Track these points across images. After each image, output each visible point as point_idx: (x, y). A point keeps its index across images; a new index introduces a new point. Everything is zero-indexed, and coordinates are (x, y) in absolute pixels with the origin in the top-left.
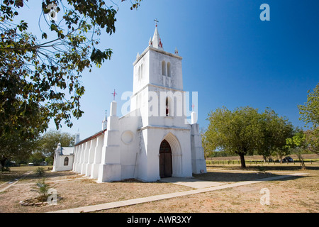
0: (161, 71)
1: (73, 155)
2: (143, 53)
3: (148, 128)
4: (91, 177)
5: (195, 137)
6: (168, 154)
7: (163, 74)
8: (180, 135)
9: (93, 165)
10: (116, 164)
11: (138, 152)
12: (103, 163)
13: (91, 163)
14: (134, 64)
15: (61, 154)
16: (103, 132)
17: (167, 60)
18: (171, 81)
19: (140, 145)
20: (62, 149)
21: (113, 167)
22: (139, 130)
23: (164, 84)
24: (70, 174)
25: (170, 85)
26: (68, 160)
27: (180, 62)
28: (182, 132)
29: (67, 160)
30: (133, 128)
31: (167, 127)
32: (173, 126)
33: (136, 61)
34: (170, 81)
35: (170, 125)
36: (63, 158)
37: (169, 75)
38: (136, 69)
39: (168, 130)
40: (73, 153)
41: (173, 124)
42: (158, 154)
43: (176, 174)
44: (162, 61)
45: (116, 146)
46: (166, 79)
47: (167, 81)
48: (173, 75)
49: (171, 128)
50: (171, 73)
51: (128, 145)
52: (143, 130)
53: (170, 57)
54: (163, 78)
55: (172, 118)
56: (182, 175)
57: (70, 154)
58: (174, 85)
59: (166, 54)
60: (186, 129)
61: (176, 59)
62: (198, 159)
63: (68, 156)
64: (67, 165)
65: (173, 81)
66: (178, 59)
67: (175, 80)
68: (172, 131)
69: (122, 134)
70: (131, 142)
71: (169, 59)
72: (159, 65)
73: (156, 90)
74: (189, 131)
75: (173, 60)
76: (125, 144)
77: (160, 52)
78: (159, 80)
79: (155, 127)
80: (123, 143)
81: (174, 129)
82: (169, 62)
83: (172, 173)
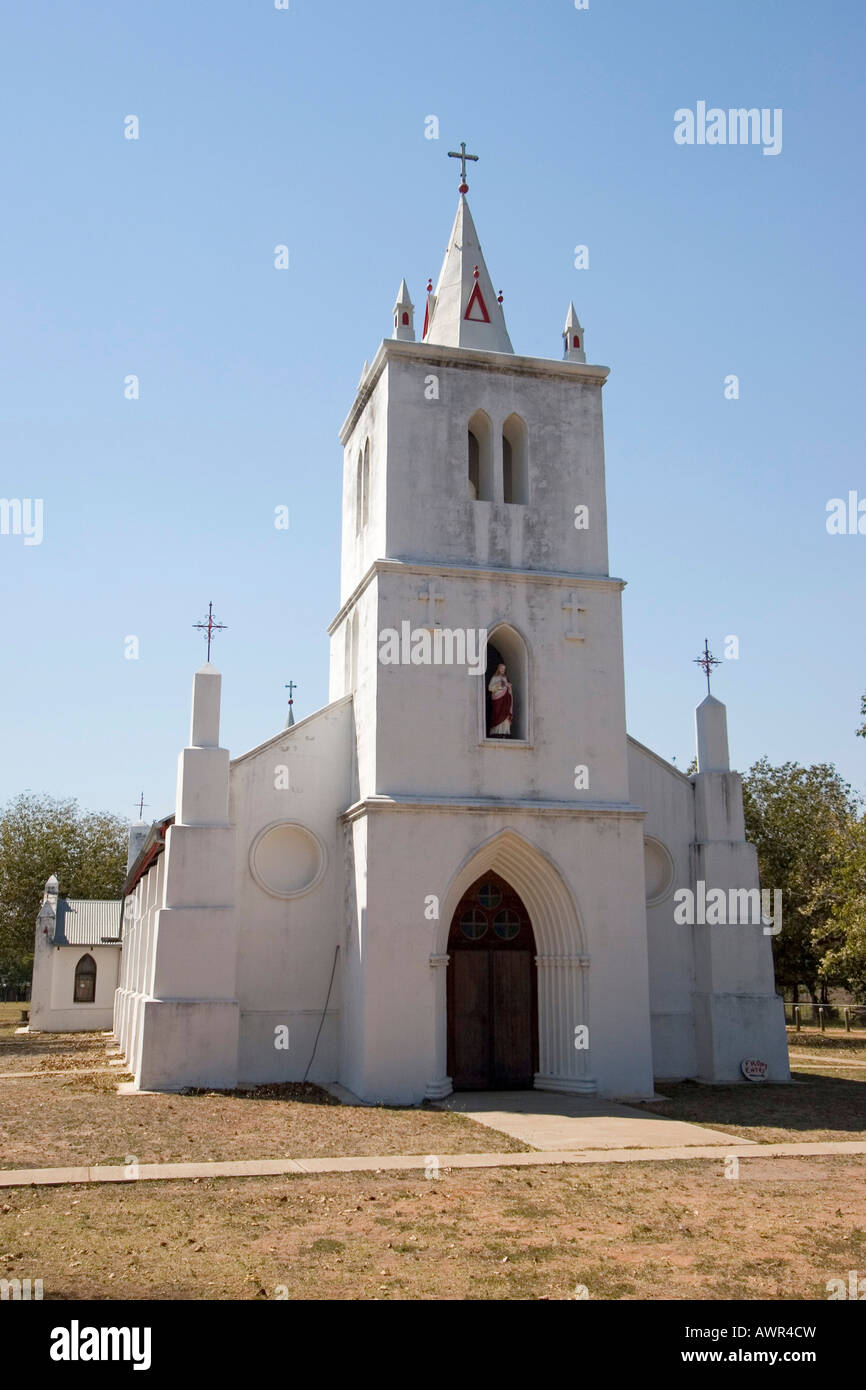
0: (462, 476)
3: (367, 810)
5: (709, 852)
6: (514, 958)
7: (478, 490)
8: (571, 844)
10: (210, 1003)
11: (342, 944)
12: (152, 991)
15: (59, 940)
16: (162, 833)
17: (503, 404)
18: (529, 528)
19: (347, 902)
20: (63, 909)
21: (198, 1017)
22: (346, 821)
23: (482, 552)
25: (517, 554)
27: (591, 399)
28: (584, 826)
30: (315, 812)
31: (495, 804)
32: (534, 798)
34: (517, 529)
36: (71, 960)
37: (511, 495)
38: (350, 464)
39: (494, 823)
40: (116, 936)
41: (533, 781)
42: (428, 955)
43: (552, 1076)
44: (471, 414)
45: (216, 908)
46: (495, 517)
47: (500, 531)
48: (542, 493)
49: (516, 810)
50: (530, 480)
51: (287, 900)
52: (355, 819)
53: (521, 380)
54: (471, 514)
55: (523, 745)
56: (586, 1082)
57: (103, 940)
58: (544, 549)
59: (498, 369)
60: (619, 813)
61: (565, 385)
62: (727, 995)
63: (91, 953)
64: (92, 1000)
65: (537, 529)
66: (579, 386)
67: (550, 518)
68: (524, 826)
69: (252, 844)
70: (305, 884)
71: (512, 393)
72: (451, 439)
73: (427, 591)
74: (638, 820)
75: (544, 399)
76: (273, 897)
77: (456, 365)
78: (450, 529)
79: (414, 807)
80: (262, 889)
81: (532, 811)
82: (515, 413)
83: (535, 1067)
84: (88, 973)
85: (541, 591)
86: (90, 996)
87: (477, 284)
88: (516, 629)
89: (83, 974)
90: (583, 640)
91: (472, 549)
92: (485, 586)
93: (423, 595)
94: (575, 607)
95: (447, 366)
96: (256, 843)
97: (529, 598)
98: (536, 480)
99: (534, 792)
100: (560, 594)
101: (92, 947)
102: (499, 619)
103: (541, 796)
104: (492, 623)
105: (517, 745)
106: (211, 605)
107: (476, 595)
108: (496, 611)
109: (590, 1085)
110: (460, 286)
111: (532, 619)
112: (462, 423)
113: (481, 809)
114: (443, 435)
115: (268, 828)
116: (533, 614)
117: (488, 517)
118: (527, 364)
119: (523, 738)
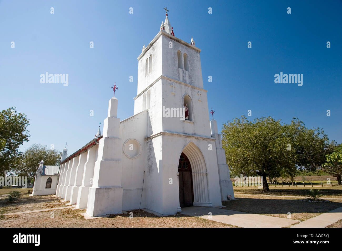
0: (177, 62)
1: (57, 175)
2: (152, 42)
3: (162, 134)
4: (77, 207)
6: (187, 173)
7: (180, 66)
8: (203, 146)
9: (80, 188)
10: (115, 188)
11: (147, 170)
12: (95, 185)
13: (78, 186)
14: (138, 58)
15: (43, 174)
16: (97, 140)
17: (183, 50)
18: (189, 76)
19: (149, 159)
20: (44, 167)
21: (111, 192)
22: (148, 139)
23: (181, 79)
24: (52, 200)
25: (188, 81)
26: (51, 182)
27: (198, 55)
28: (205, 141)
29: (49, 181)
30: (139, 135)
31: (187, 135)
32: (195, 134)
33: (143, 53)
34: (187, 76)
35: (190, 132)
36: (46, 179)
37: (186, 69)
38: (142, 63)
39: (188, 139)
40: (58, 173)
41: (194, 131)
42: (176, 173)
43: (198, 202)
44: (178, 50)
45: (116, 160)
46: (183, 73)
47: (184, 76)
48: (191, 70)
49: (193, 137)
50: (189, 67)
51: (132, 159)
52: (153, 138)
53: (186, 47)
54: (179, 71)
55: (192, 122)
56: (210, 203)
57: (54, 174)
58: (192, 81)
59: (182, 43)
60: (211, 139)
61: (194, 50)
62: (223, 181)
63: (51, 177)
64: (50, 188)
65: (191, 77)
66: (196, 51)
67: (193, 75)
68: (194, 140)
69: (124, 144)
70: (135, 155)
71: (185, 49)
72: (174, 54)
73: (172, 84)
74: (214, 141)
75: (190, 52)
76: (129, 158)
77: (175, 40)
78: (175, 73)
79: (172, 134)
80: (126, 156)
81: (195, 137)
82: (186, 53)
83: (193, 200)
84: (50, 182)
85: (193, 89)
86: (50, 186)
87: (173, 31)
88: (189, 96)
89: (48, 182)
90: (201, 101)
91: (179, 78)
92: (183, 86)
93: (171, 85)
94: (200, 94)
95: (173, 40)
96: (125, 144)
97: (191, 90)
98: (190, 67)
99: (194, 133)
100: (196, 91)
101: (51, 176)
102: (186, 94)
103: (196, 134)
104: (185, 94)
105: (191, 122)
106: (115, 83)
107: (181, 87)
108: (185, 92)
109: (211, 204)
110: (169, 30)
111: (192, 95)
112: (176, 51)
113: (186, 136)
114: (173, 53)
115: (128, 140)
116: (192, 94)
117: (182, 72)
118: (187, 44)
119: (191, 120)
